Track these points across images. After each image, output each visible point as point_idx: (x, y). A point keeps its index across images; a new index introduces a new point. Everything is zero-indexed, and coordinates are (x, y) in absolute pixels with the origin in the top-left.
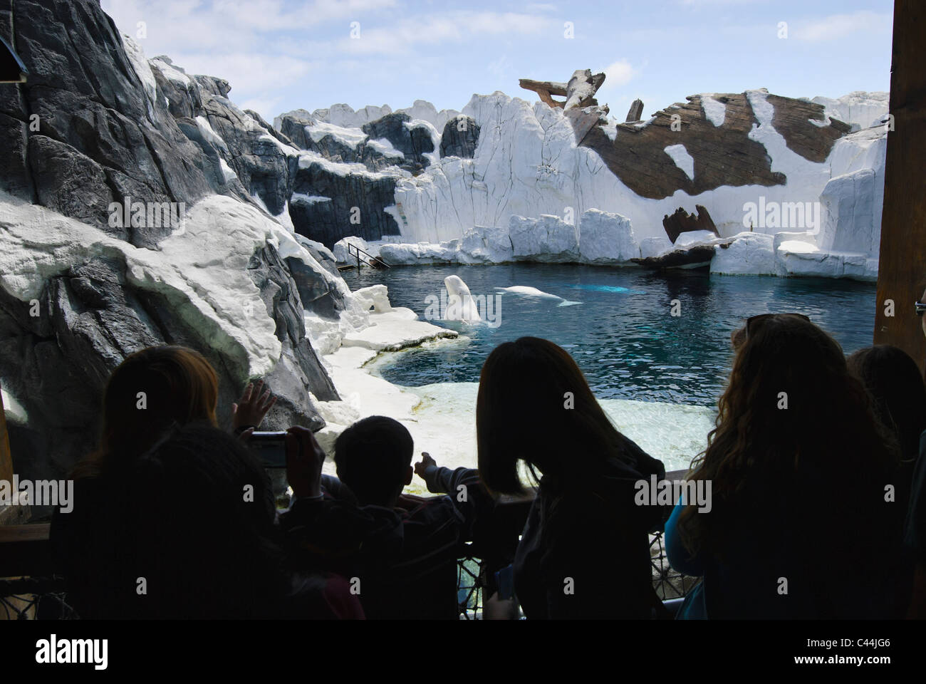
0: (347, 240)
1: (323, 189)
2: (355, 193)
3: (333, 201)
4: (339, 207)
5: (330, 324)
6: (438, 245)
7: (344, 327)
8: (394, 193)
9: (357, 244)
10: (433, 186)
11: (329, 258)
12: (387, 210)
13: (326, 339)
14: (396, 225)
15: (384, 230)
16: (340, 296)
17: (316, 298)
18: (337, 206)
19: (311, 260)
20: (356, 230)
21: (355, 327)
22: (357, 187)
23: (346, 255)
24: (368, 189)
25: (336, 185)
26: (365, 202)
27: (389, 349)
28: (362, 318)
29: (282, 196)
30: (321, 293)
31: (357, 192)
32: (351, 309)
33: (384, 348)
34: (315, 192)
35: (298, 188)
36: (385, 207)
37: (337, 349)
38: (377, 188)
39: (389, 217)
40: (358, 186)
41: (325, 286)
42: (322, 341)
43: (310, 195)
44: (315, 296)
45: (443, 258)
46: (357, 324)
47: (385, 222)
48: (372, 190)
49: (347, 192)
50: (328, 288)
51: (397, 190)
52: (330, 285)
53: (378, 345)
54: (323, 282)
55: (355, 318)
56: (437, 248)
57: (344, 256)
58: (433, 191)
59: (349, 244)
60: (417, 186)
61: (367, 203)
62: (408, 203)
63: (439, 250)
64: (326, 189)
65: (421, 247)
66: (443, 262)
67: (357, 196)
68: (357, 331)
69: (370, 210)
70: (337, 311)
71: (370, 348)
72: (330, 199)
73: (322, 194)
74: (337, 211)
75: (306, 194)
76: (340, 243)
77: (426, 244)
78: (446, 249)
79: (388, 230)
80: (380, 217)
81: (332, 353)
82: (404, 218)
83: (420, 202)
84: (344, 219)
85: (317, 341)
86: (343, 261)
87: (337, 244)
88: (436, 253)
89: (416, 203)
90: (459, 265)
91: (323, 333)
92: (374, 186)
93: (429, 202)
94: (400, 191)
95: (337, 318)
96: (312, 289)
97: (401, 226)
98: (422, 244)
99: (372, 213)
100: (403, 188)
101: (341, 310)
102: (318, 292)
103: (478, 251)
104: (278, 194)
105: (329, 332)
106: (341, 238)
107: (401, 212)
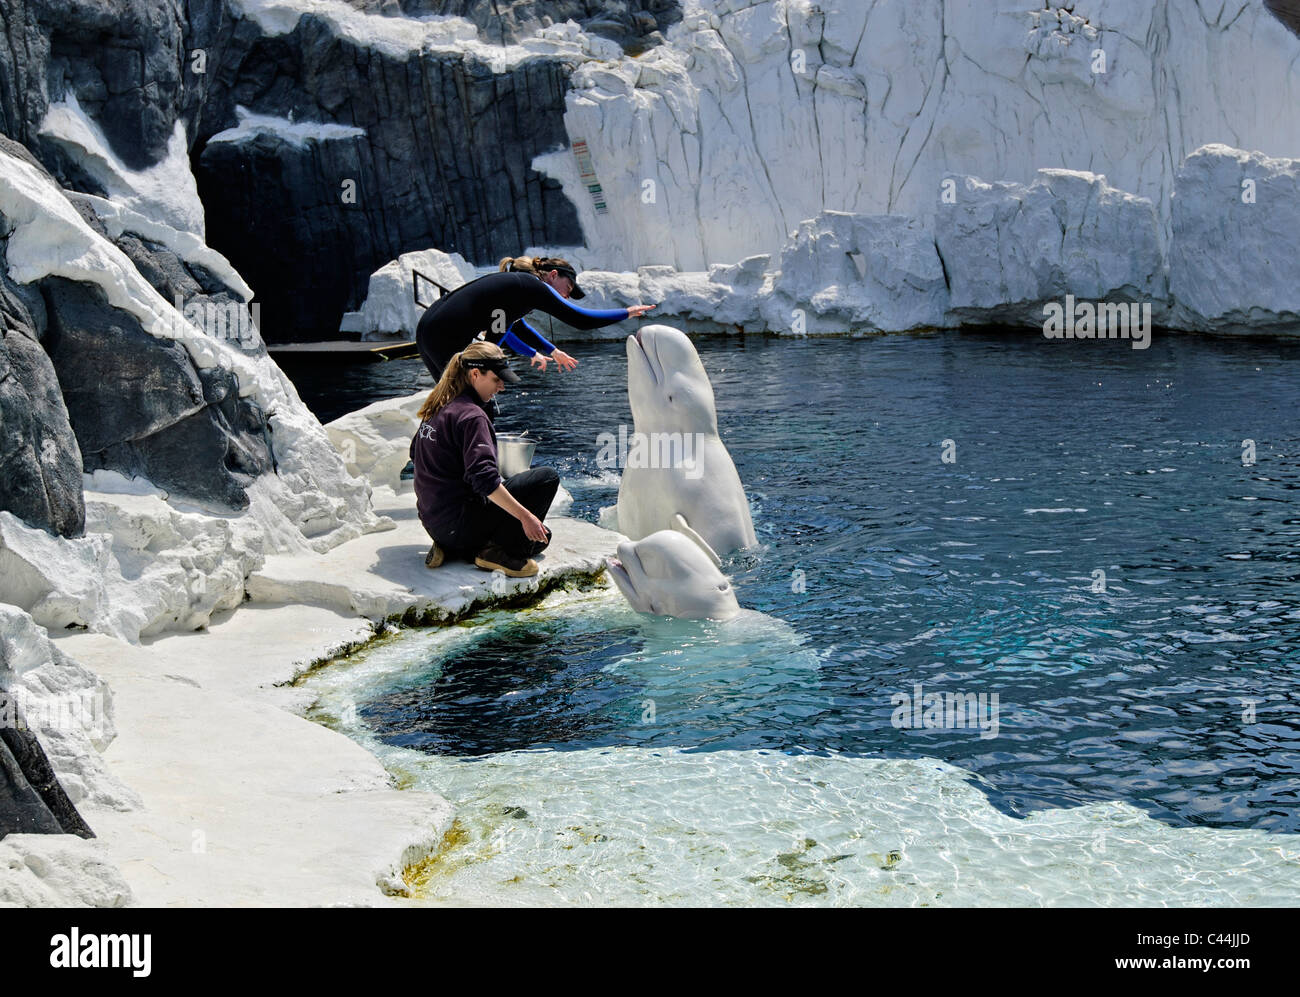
0: (411, 260)
1: (339, 99)
2: (438, 111)
3: (370, 138)
4: (389, 157)
5: (193, 523)
6: (704, 276)
7: (259, 534)
8: (563, 109)
9: (442, 276)
10: (688, 86)
11: (226, 288)
12: (542, 164)
13: (171, 578)
14: (572, 212)
15: (532, 229)
16: (258, 424)
17: (154, 428)
18: (382, 155)
19: (134, 290)
20: (443, 228)
21: (309, 537)
22: (443, 93)
23: (405, 308)
24: (480, 98)
25: (379, 85)
26: (471, 141)
27: (420, 613)
28: (336, 502)
29: (164, 106)
30: (172, 411)
31: (444, 107)
32: (296, 468)
33: (402, 611)
34: (315, 110)
35: (258, 96)
36: (537, 153)
37: (221, 613)
38: (510, 94)
39: (549, 188)
40: (450, 87)
41: (189, 386)
42: (155, 585)
43: (299, 118)
44: (149, 419)
45: (718, 317)
46: (313, 523)
47: (535, 205)
48: (494, 101)
49: (414, 109)
50: (198, 389)
51: (575, 101)
52: (208, 381)
53: (376, 602)
54: (178, 369)
55: (312, 502)
56: (696, 284)
57: (399, 313)
58: (691, 103)
59: (415, 274)
60: (638, 86)
61: (479, 143)
62: (606, 141)
63: (706, 291)
64: (346, 100)
65: (649, 281)
66: (720, 330)
67: (445, 122)
68: (315, 549)
69: (486, 166)
70: (236, 476)
71: (347, 610)
72: (360, 132)
73: (335, 117)
74: (382, 169)
75: (284, 115)
76: (390, 269)
77: (663, 273)
78: (730, 289)
79: (545, 229)
80: (520, 187)
81: (200, 629)
82: (596, 189)
83: (645, 138)
84: (406, 194)
85: (135, 583)
86: (396, 329)
87: (378, 273)
88: (697, 301)
89: (631, 142)
90: (769, 338)
91: (165, 553)
92: (500, 91)
93: (677, 132)
94: (582, 101)
95: (238, 501)
96: (137, 395)
97: (586, 217)
98: (648, 271)
99: (494, 173)
100: (593, 92)
101: (255, 473)
102: (160, 408)
103: (829, 294)
104: (147, 99)
105: (188, 552)
106: (393, 255)
107: (585, 172)
